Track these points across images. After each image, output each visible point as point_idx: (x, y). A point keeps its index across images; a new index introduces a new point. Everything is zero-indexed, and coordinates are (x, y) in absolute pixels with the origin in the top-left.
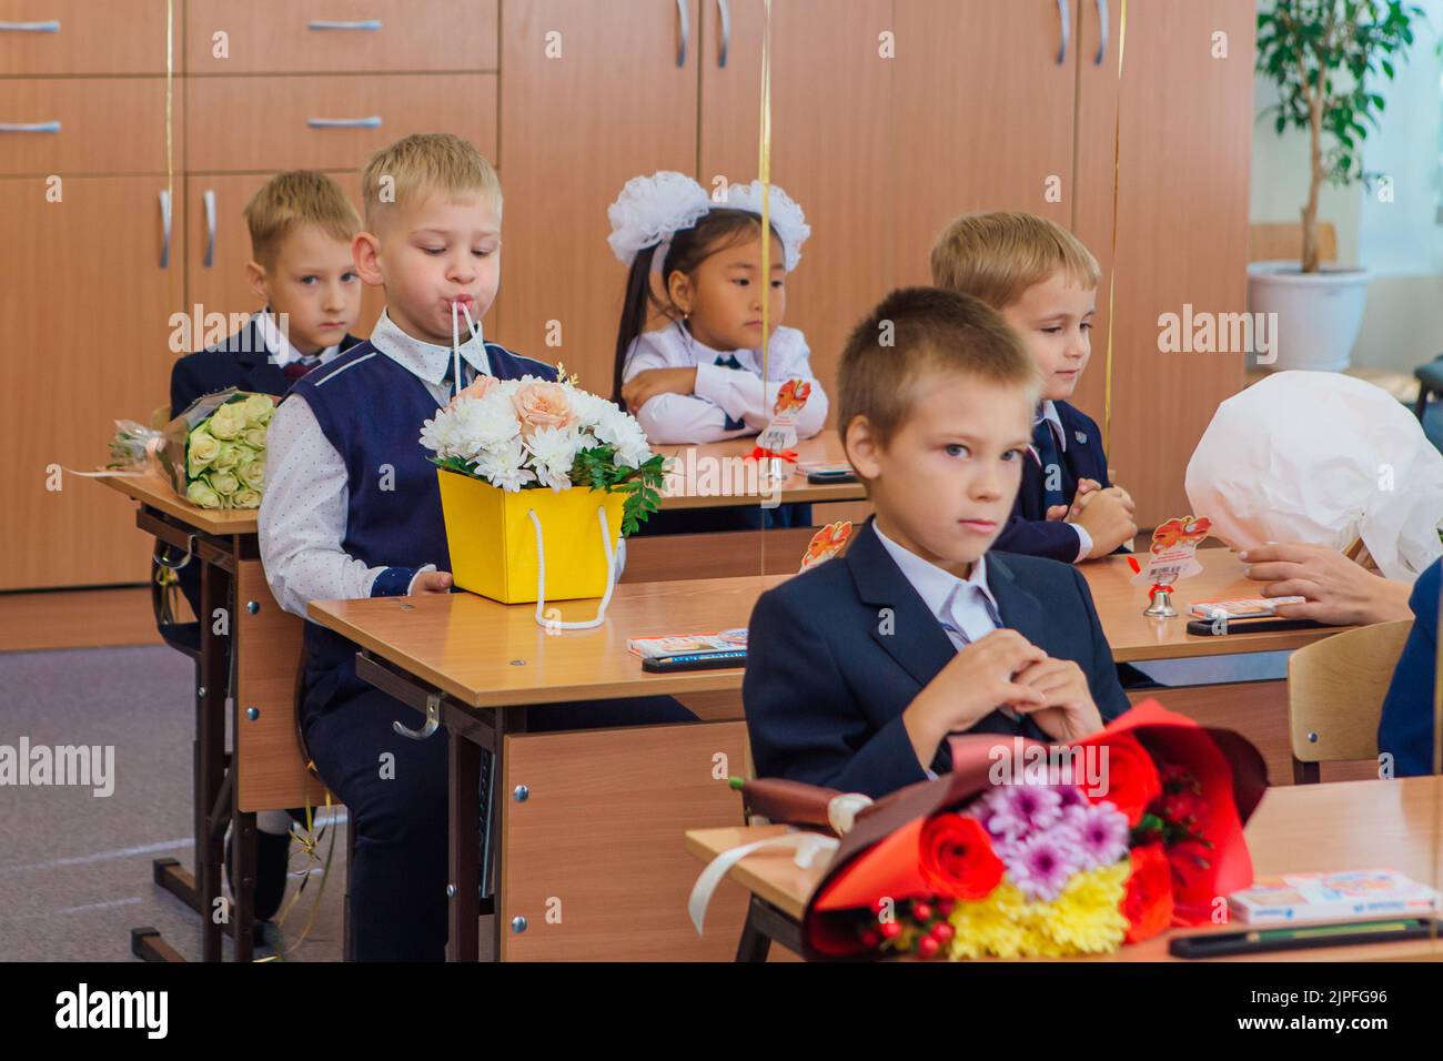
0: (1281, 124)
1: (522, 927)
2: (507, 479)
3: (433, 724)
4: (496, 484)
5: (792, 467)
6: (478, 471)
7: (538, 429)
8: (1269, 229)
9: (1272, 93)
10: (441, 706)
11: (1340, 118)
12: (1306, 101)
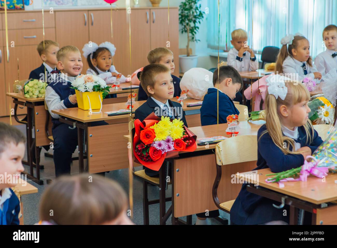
0: (182, 32)
1: (92, 156)
2: (82, 90)
3: (75, 127)
4: (81, 91)
5: (119, 88)
6: (78, 89)
7: (87, 82)
8: (181, 50)
9: (181, 27)
10: (76, 124)
11: (192, 31)
12: (186, 28)
